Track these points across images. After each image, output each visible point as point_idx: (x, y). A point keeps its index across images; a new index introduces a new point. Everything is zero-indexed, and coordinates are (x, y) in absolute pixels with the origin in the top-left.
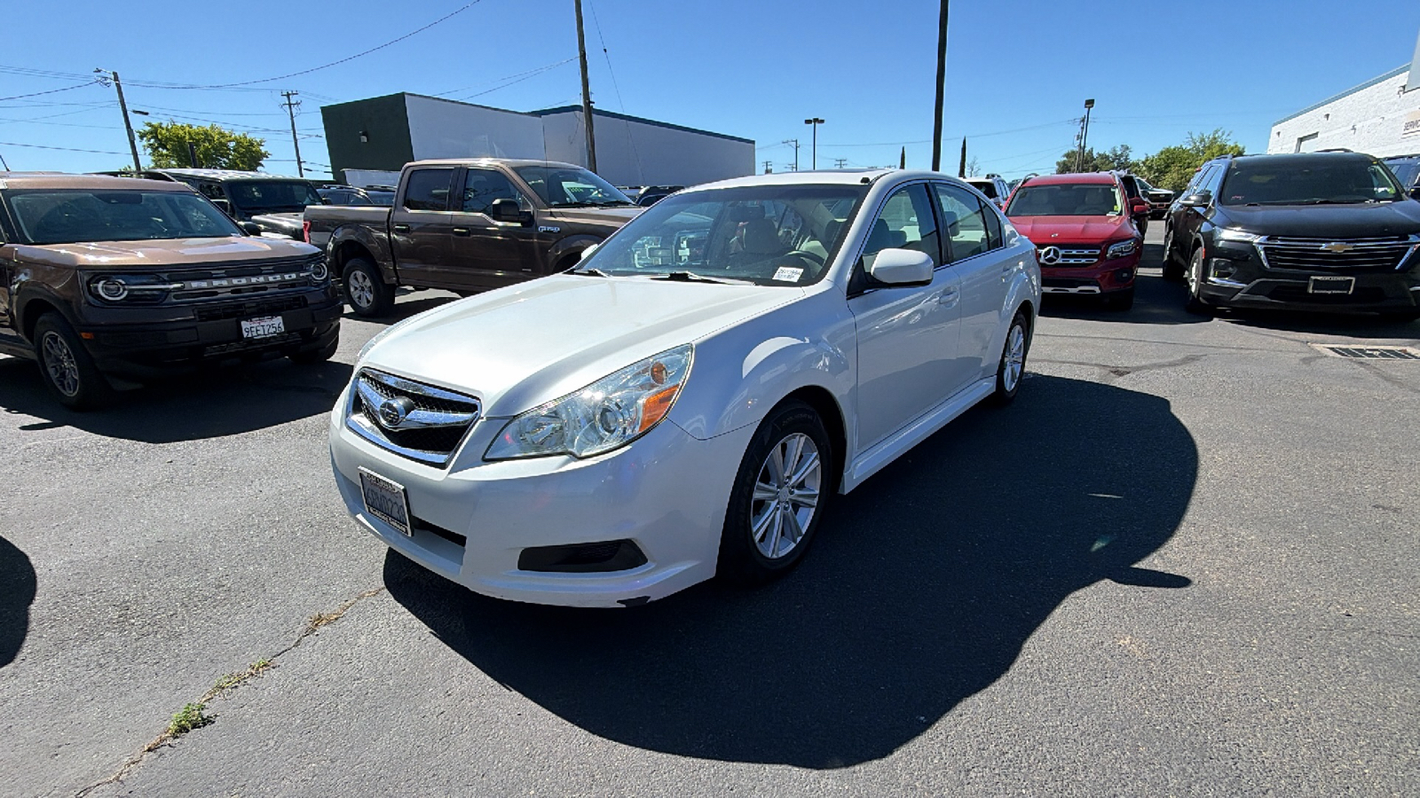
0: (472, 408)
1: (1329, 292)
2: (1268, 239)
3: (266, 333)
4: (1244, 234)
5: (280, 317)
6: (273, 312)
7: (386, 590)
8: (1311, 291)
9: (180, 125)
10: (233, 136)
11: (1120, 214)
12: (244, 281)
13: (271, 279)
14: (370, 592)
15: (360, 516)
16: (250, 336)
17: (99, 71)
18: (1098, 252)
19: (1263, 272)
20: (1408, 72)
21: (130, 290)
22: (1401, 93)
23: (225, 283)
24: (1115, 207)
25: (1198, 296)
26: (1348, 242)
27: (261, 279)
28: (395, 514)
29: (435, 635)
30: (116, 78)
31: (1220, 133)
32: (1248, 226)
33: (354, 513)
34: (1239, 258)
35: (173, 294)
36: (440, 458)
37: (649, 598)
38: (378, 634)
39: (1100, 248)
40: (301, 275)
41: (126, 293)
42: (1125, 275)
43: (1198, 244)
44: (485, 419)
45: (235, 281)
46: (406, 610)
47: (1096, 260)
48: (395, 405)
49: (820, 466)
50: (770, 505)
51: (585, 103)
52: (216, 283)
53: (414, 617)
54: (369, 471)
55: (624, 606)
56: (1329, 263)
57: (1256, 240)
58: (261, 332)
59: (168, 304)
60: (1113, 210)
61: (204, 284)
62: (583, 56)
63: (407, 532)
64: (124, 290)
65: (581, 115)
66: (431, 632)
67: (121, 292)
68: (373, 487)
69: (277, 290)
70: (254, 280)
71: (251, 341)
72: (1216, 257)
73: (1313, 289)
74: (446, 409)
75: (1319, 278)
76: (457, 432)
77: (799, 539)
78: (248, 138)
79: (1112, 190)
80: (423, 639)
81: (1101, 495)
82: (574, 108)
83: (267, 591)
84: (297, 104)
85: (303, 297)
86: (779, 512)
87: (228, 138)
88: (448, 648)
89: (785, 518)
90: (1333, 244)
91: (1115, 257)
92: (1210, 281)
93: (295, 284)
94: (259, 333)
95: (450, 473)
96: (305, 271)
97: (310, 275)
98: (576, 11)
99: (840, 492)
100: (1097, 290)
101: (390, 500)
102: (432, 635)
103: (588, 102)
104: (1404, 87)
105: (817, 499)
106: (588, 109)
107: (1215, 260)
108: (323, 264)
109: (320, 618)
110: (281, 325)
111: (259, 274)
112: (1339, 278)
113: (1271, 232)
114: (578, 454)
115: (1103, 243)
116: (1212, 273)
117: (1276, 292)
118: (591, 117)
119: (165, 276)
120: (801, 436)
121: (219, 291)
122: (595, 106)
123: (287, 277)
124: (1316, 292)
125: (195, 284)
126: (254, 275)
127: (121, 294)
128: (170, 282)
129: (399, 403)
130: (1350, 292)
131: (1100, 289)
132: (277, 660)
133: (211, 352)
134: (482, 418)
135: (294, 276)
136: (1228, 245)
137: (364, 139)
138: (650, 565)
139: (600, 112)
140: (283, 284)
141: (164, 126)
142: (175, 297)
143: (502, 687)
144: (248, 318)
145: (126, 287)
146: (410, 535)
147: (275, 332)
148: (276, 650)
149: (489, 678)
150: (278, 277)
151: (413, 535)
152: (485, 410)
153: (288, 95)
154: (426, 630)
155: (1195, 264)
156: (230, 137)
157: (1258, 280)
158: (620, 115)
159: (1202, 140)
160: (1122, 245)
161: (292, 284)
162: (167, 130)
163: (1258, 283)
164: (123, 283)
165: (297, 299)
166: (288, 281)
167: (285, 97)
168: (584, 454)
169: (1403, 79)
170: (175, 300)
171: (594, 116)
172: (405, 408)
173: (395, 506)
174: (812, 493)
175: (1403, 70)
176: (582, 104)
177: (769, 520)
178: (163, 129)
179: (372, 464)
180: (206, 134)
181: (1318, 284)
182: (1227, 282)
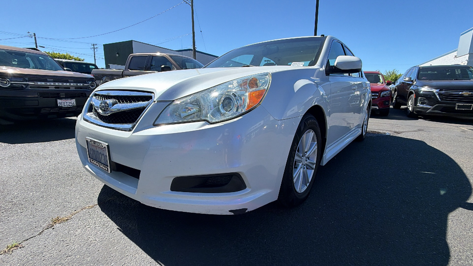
0: (149, 98)
1: (463, 109)
2: (439, 91)
3: (68, 105)
4: (429, 89)
5: (74, 100)
6: (72, 98)
7: (98, 205)
8: (457, 109)
9: (56, 53)
10: (74, 57)
11: (382, 83)
12: (60, 84)
13: (72, 84)
14: (89, 207)
15: (87, 167)
16: (61, 105)
17: (29, 33)
18: (377, 94)
19: (438, 102)
20: (457, 52)
21: (11, 84)
22: (455, 58)
23: (52, 84)
24: (380, 81)
25: (413, 111)
26: (469, 92)
27: (68, 84)
28: (103, 161)
29: (120, 230)
30: (35, 35)
31: (395, 71)
32: (431, 86)
33: (84, 164)
34: (428, 97)
35: (30, 86)
36: (129, 126)
37: (247, 209)
38: (89, 229)
39: (378, 93)
40: (85, 85)
41: (10, 84)
42: (387, 103)
43: (411, 93)
44: (156, 102)
45: (57, 84)
46: (106, 216)
47: (377, 97)
48: (108, 102)
49: (317, 149)
50: (299, 164)
51: (193, 48)
52: (48, 84)
53: (110, 220)
54: (91, 138)
55: (232, 214)
56: (462, 99)
57: (435, 91)
58: (66, 105)
59: (26, 90)
60: (379, 82)
61: (43, 83)
62: (194, 33)
63: (108, 171)
64: (9, 83)
65: (192, 52)
66: (118, 228)
67: (7, 84)
68: (93, 148)
69: (74, 89)
70: (65, 84)
71: (61, 108)
72: (420, 97)
73: (457, 108)
74: (135, 101)
75: (460, 104)
76: (139, 111)
77: (308, 184)
78: (79, 58)
79: (379, 75)
80: (112, 232)
81: (426, 172)
82: (189, 50)
83: (35, 205)
84: (97, 48)
85: (85, 93)
86: (302, 169)
87: (72, 58)
88: (126, 238)
89: (304, 172)
90: (464, 92)
91: (383, 96)
92: (418, 105)
93: (82, 88)
94: (65, 105)
95: (134, 132)
96: (87, 83)
97: (89, 86)
98: (192, 18)
99: (321, 164)
100: (377, 108)
101: (100, 153)
102: (118, 230)
103: (194, 48)
104: (456, 56)
105: (315, 165)
106: (195, 51)
107: (419, 98)
108: (94, 83)
109: (58, 219)
110: (75, 103)
111: (67, 82)
112: (467, 104)
113: (441, 88)
114: (210, 121)
115: (379, 91)
116: (418, 103)
117: (443, 109)
118: (195, 53)
119: (27, 79)
120: (313, 132)
121: (49, 87)
122: (197, 50)
123: (79, 84)
124: (458, 109)
125: (39, 83)
126: (65, 82)
127: (8, 85)
128: (29, 81)
129: (109, 101)
130: (471, 109)
131: (378, 107)
132: (24, 244)
133: (43, 111)
134: (155, 102)
135: (82, 85)
136: (424, 93)
137: (117, 55)
138: (248, 190)
139: (198, 52)
140: (77, 88)
141: (50, 53)
142: (30, 87)
143: (157, 263)
144: (61, 98)
145: (10, 82)
146: (109, 172)
147: (72, 105)
148: (27, 237)
149: (149, 257)
150: (75, 84)
151: (111, 172)
152: (156, 98)
153: (94, 45)
154: (115, 227)
155: (410, 101)
156: (73, 57)
157: (437, 105)
158: (205, 53)
159: (390, 73)
160: (385, 93)
161: (81, 88)
162: (51, 54)
163: (437, 106)
164: (9, 80)
165: (82, 94)
166: (79, 86)
167: (93, 46)
168: (213, 121)
169: (455, 54)
170: (30, 89)
171: (196, 53)
172: (112, 104)
173: (103, 156)
174: (313, 162)
175: (455, 51)
176: (192, 49)
177: (299, 172)
178: (50, 54)
179: (92, 134)
180: (65, 56)
181: (459, 106)
182: (425, 106)
